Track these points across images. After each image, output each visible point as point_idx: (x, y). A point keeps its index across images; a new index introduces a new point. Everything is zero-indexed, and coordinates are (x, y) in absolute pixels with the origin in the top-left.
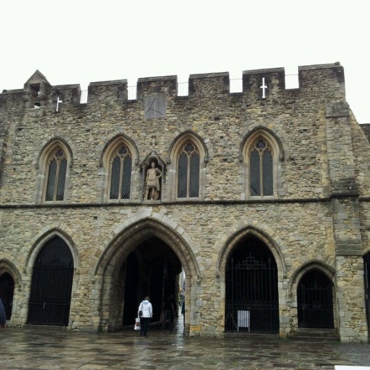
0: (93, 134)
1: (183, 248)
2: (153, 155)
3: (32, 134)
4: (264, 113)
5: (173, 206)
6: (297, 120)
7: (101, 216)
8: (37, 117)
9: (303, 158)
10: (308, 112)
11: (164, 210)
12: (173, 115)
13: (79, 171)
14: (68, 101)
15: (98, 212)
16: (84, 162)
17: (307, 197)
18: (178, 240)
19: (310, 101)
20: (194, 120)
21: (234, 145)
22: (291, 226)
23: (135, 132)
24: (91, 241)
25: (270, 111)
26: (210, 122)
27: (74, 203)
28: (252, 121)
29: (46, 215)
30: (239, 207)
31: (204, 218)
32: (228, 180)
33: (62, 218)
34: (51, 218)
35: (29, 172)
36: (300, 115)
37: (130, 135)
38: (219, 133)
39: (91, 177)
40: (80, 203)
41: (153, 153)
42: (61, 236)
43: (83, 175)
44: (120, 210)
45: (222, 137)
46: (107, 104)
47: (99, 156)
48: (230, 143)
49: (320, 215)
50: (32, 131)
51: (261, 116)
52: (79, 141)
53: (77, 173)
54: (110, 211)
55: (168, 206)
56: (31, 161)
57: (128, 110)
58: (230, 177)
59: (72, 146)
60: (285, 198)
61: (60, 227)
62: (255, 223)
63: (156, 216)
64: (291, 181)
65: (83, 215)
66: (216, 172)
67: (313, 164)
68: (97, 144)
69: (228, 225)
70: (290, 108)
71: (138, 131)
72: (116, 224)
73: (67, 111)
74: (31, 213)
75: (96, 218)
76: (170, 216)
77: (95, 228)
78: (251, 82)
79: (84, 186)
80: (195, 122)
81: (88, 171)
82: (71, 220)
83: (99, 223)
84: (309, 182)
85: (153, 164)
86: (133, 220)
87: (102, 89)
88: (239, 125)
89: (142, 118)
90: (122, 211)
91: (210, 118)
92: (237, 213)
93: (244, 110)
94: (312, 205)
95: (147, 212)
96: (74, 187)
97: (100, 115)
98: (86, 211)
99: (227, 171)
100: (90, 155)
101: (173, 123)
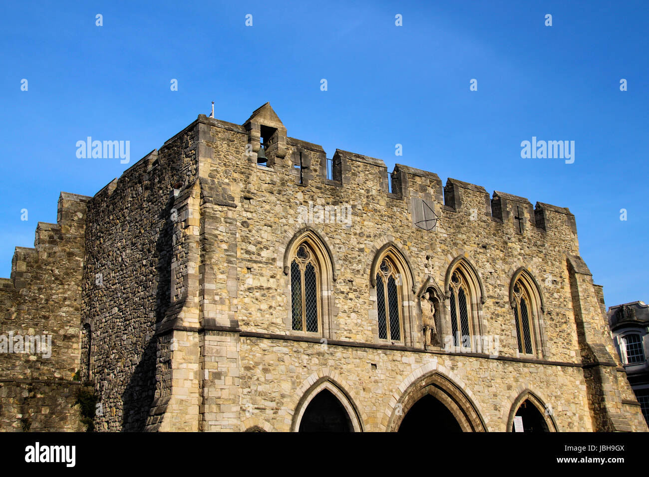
0: (355, 234)
1: (474, 415)
2: (431, 282)
3: (269, 212)
4: (522, 251)
5: (457, 357)
6: (548, 268)
7: (381, 364)
8: (273, 183)
9: (558, 314)
10: (555, 260)
11: (448, 361)
12: (444, 231)
13: (345, 289)
14: (315, 170)
15: (377, 358)
16: (349, 276)
17: (565, 361)
18: (468, 405)
19: (555, 247)
20: (465, 243)
21: (503, 286)
22: (558, 394)
23: (405, 243)
24: (373, 401)
25: (527, 251)
26: (479, 250)
27: (343, 339)
28: (516, 259)
29: (308, 355)
30: (516, 365)
31: (489, 378)
32: (503, 330)
33: (331, 362)
34: (315, 360)
35: (272, 277)
36: (549, 263)
37: (400, 246)
38: (489, 268)
39: (361, 300)
40: (351, 340)
41: (431, 281)
42: (335, 390)
43: (351, 295)
44: (402, 357)
45: (491, 273)
46: (368, 191)
47: (368, 271)
48: (499, 282)
49: (578, 383)
50: (267, 207)
51: (520, 254)
52: (338, 241)
53: (343, 293)
54: (390, 358)
55: (452, 357)
56: (274, 260)
57: (395, 209)
58: (504, 327)
59: (331, 247)
60: (550, 360)
61: (332, 377)
62: (531, 388)
63: (442, 370)
64: (552, 340)
65: (358, 360)
66: (492, 318)
67: (565, 323)
68: (361, 250)
69: (509, 388)
70: (542, 252)
71: (408, 243)
72: (399, 377)
73: (317, 188)
74: (285, 350)
75: (374, 365)
76: (455, 371)
77: (376, 382)
78: (508, 209)
79: (353, 315)
80: (465, 246)
81: (355, 291)
82: (344, 367)
83: (379, 374)
84: (565, 344)
85: (427, 296)
86: (419, 373)
87: (359, 166)
88: (504, 260)
89: (410, 224)
90: (405, 360)
91: (478, 244)
92: (515, 374)
93: (506, 243)
94: (570, 369)
95: (432, 363)
96: (341, 314)
97: (360, 207)
98: (360, 353)
99: (500, 318)
100: (355, 266)
101: (443, 242)
